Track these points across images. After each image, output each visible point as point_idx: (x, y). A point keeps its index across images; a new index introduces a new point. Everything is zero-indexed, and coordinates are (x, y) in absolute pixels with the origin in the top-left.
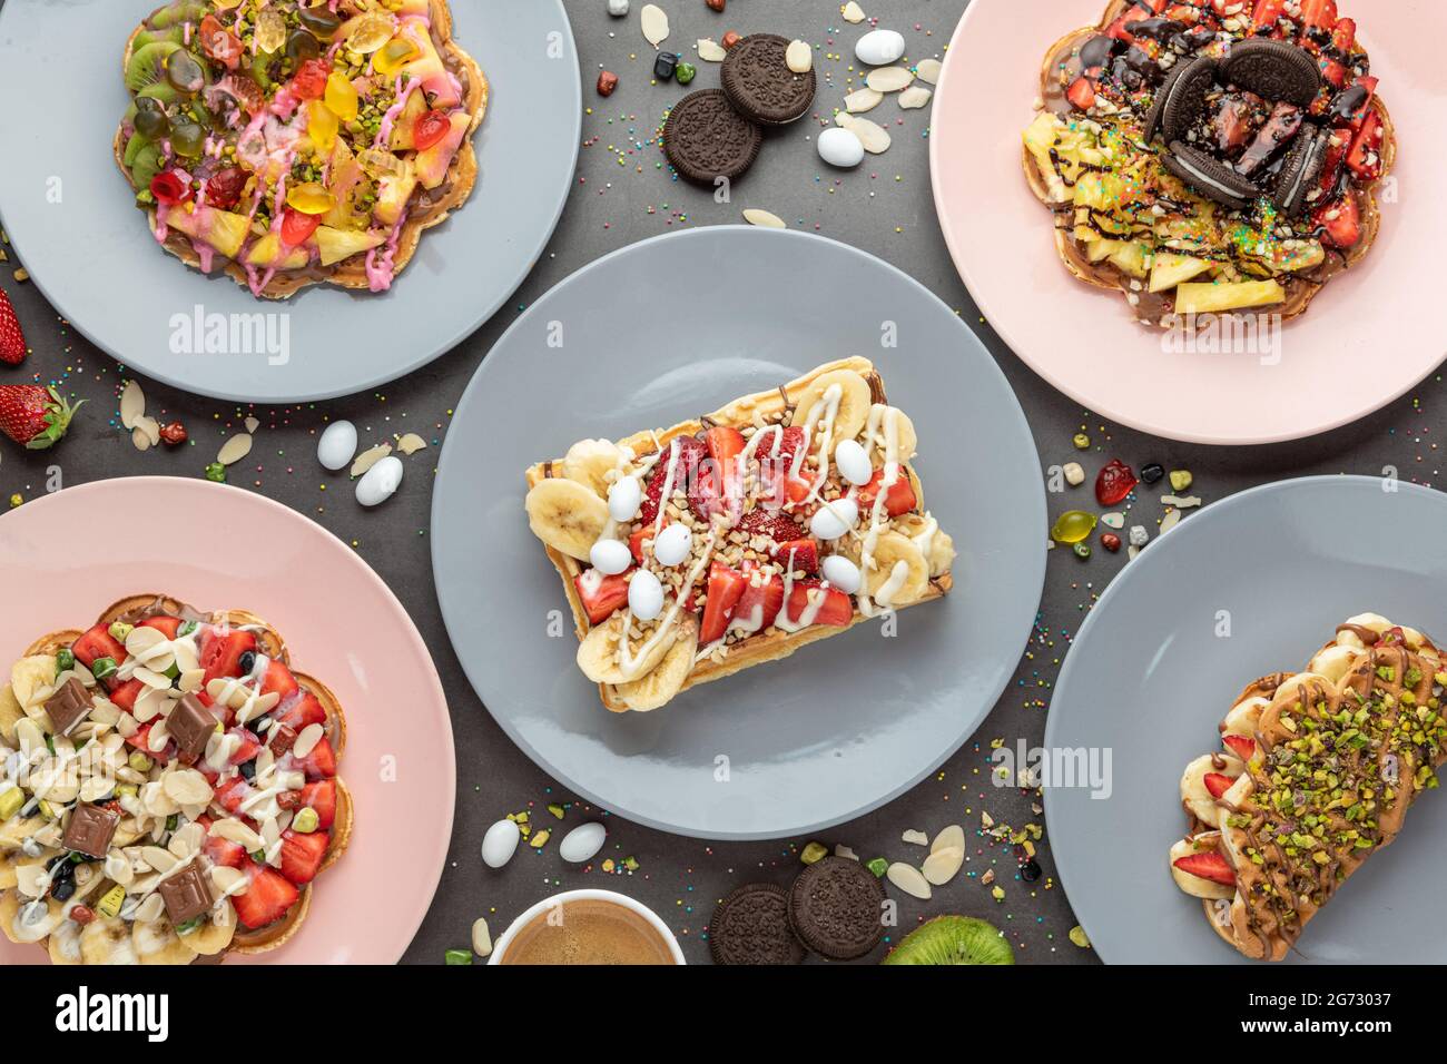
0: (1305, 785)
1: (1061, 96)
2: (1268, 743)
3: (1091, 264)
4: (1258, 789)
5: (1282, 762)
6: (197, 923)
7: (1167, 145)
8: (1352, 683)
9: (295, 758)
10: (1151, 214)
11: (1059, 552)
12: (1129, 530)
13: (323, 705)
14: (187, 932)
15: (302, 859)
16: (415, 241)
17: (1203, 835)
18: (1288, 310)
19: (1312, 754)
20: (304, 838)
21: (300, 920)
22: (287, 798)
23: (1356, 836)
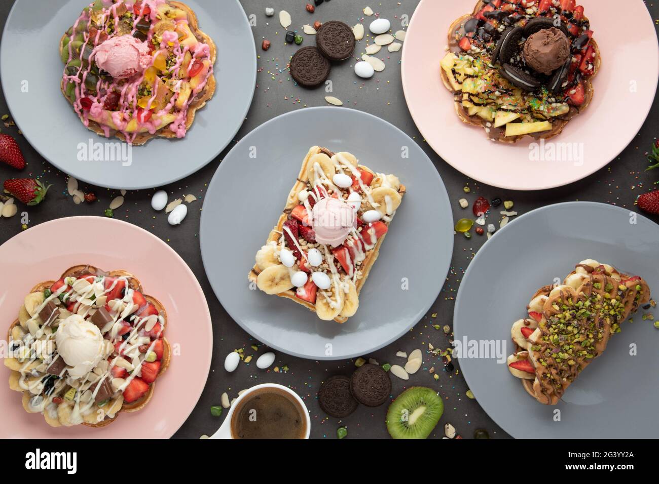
0: (564, 333)
1: (456, 45)
2: (547, 315)
3: (470, 116)
4: (543, 335)
5: (554, 323)
6: (107, 401)
7: (502, 65)
8: (583, 290)
9: (146, 331)
10: (495, 95)
11: (459, 235)
12: (487, 226)
13: (157, 309)
14: (103, 405)
15: (150, 373)
16: (194, 116)
17: (521, 352)
18: (554, 132)
19: (566, 320)
20: (151, 364)
21: (150, 397)
22: (143, 348)
23: (586, 353)
